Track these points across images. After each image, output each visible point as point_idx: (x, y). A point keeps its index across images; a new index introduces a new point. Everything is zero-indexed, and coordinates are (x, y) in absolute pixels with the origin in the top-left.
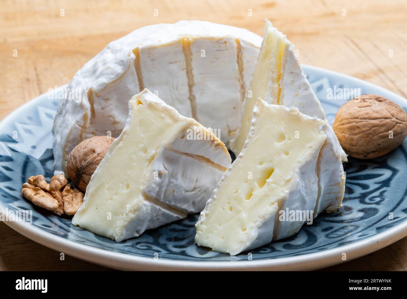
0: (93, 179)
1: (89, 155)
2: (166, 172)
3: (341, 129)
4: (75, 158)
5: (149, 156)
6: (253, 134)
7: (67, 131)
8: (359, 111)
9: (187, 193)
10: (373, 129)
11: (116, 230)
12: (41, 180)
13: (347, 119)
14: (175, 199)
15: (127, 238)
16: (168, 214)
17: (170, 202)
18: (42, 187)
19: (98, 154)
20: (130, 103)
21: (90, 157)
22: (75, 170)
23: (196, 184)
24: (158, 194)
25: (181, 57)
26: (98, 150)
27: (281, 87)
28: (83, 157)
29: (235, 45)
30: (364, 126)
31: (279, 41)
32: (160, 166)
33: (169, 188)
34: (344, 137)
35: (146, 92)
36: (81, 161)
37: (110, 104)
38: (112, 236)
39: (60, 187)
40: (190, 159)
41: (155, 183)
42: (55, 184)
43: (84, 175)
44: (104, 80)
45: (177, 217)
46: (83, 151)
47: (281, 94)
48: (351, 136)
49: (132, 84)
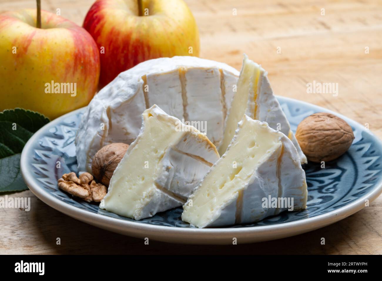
0: (115, 173)
1: (110, 157)
2: (172, 167)
3: (302, 138)
4: (99, 159)
5: (159, 155)
6: (235, 140)
7: (90, 140)
8: (315, 125)
9: (187, 184)
10: (326, 138)
11: (135, 211)
12: (73, 176)
13: (306, 130)
14: (179, 189)
15: (143, 218)
16: (173, 200)
17: (175, 191)
18: (75, 181)
19: (118, 156)
20: (143, 115)
21: (111, 158)
22: (100, 168)
23: (194, 177)
24: (167, 184)
25: (178, 83)
26: (117, 153)
27: (257, 104)
28: (106, 158)
29: (219, 74)
30: (320, 136)
31: (256, 70)
32: (167, 162)
33: (174, 180)
34: (304, 144)
35: (155, 107)
36: (104, 161)
37: (124, 119)
38: (132, 216)
39: (88, 181)
40: (189, 158)
41: (164, 175)
42: (85, 179)
43: (106, 172)
44: (119, 100)
45: (180, 203)
46: (105, 153)
47: (257, 110)
48: (310, 144)
49: (140, 104)
